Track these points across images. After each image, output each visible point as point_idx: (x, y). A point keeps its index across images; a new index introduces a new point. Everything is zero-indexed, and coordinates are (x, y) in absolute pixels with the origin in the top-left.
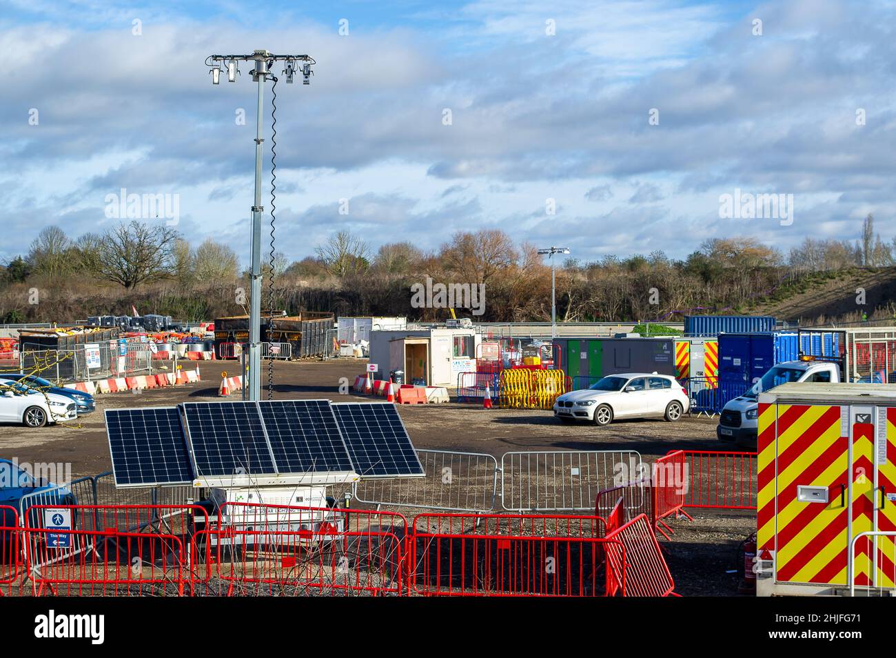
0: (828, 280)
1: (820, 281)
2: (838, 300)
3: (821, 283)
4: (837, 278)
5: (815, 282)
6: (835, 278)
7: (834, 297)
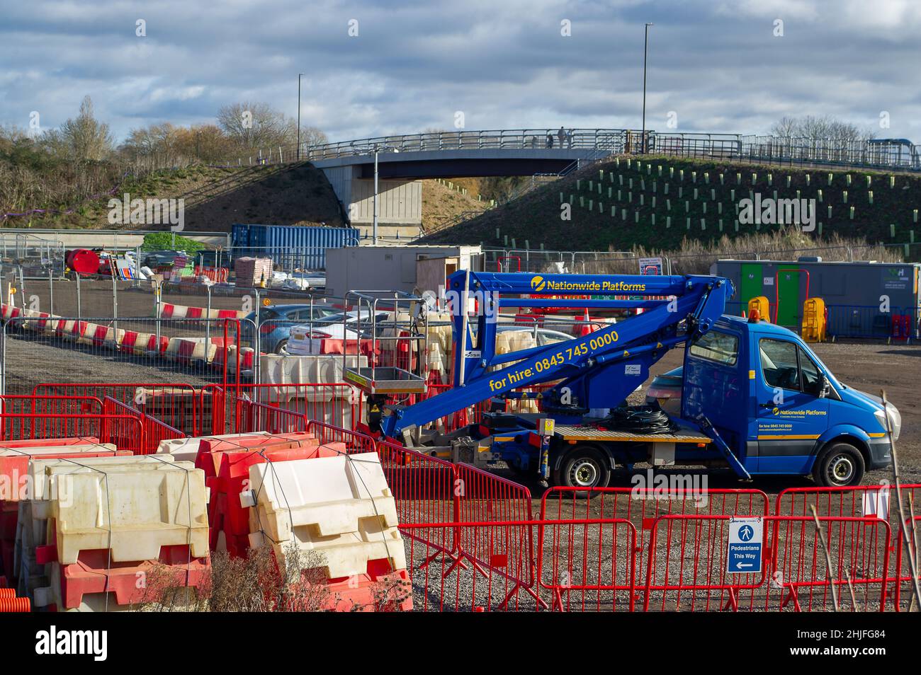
0: (178, 180)
1: (171, 181)
2: (199, 204)
3: (171, 184)
4: (188, 177)
5: (164, 182)
6: (185, 178)
7: (194, 200)
